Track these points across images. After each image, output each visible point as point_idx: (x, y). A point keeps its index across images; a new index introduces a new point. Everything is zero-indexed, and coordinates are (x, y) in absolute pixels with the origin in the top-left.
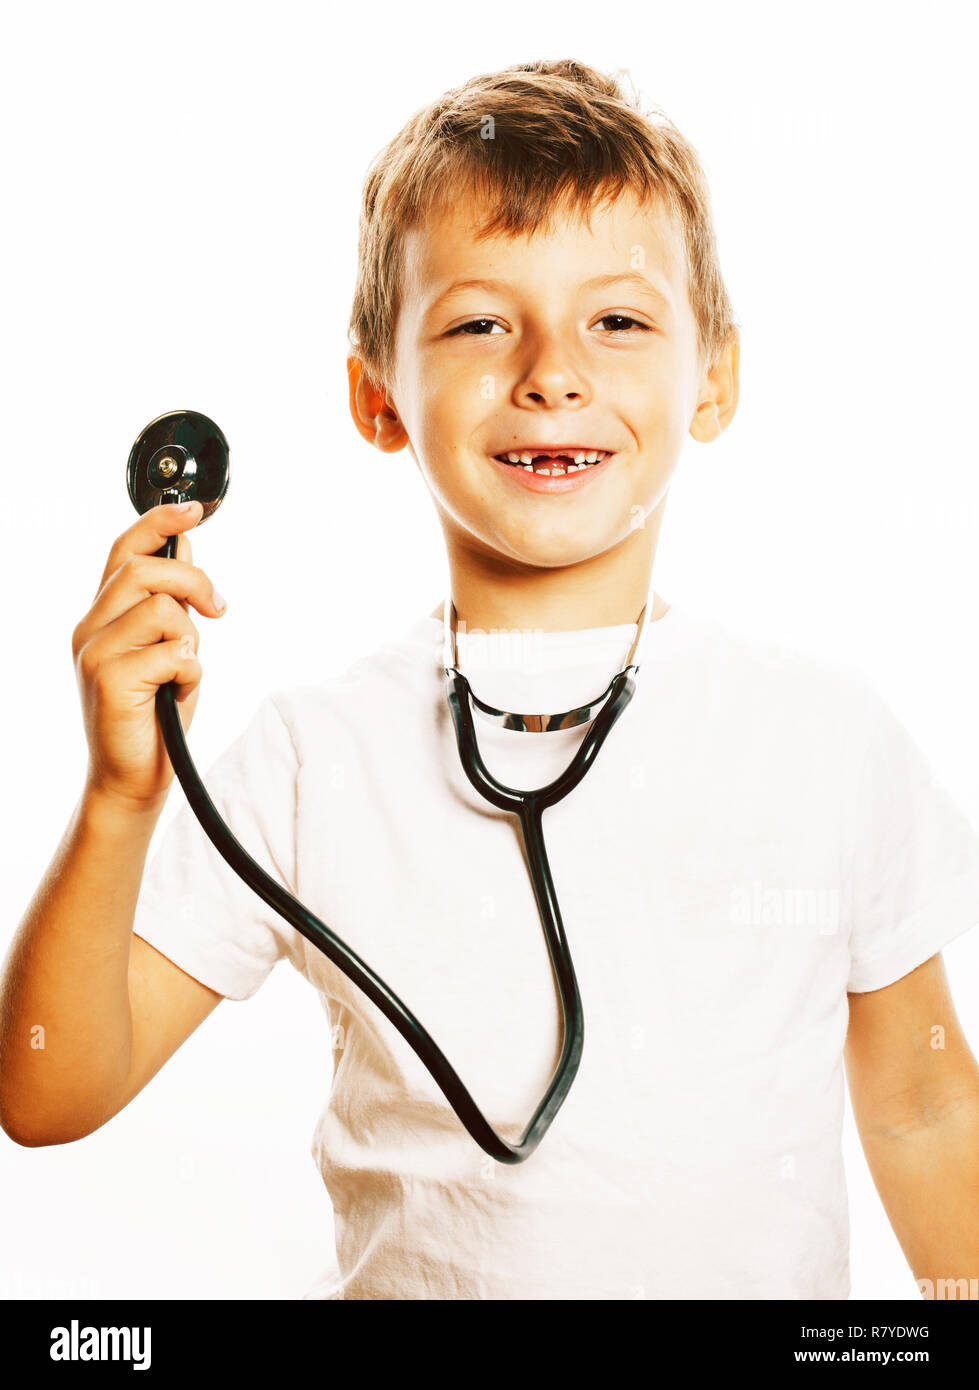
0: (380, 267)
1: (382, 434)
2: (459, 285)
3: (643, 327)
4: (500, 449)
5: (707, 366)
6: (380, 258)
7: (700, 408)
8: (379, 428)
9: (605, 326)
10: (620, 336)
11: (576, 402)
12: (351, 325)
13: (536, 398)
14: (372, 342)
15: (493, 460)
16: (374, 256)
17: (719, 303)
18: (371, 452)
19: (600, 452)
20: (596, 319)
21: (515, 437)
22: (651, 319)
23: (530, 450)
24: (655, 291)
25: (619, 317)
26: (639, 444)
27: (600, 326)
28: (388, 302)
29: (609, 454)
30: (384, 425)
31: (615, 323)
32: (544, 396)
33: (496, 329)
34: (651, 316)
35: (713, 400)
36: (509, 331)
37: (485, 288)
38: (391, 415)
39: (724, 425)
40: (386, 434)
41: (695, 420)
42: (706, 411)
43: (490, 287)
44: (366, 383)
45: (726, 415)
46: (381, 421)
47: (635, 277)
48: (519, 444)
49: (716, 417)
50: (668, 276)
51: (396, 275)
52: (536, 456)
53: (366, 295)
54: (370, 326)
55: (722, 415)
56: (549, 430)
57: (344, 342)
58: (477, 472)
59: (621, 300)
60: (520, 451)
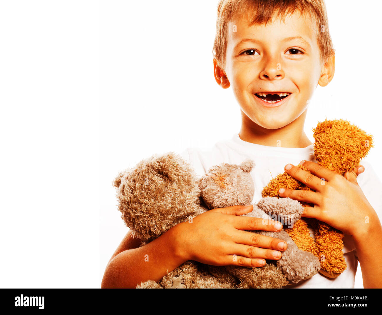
0: (221, 32)
1: (222, 83)
2: (244, 40)
3: (302, 53)
4: (256, 92)
5: (324, 63)
6: (221, 29)
7: (322, 76)
8: (222, 81)
9: (290, 53)
10: (295, 56)
11: (280, 78)
12: (214, 49)
13: (266, 76)
14: (219, 54)
15: (254, 95)
16: (220, 28)
17: (328, 43)
18: (219, 87)
19: (287, 93)
20: (287, 50)
21: (261, 89)
22: (304, 50)
23: (265, 93)
24: (306, 42)
25: (294, 49)
26: (299, 90)
27: (288, 52)
28: (223, 43)
29: (290, 93)
30: (223, 81)
31: (293, 51)
32: (269, 76)
33: (256, 53)
34: (305, 49)
35: (326, 73)
36: (260, 54)
37: (252, 42)
38: (225, 77)
39: (330, 81)
40: (223, 83)
41: (320, 79)
42: (324, 77)
43: (254, 41)
44: (218, 67)
45: (330, 77)
46: (222, 79)
47: (299, 37)
48: (262, 91)
49: (327, 79)
50: (310, 37)
51: (226, 35)
52: (267, 94)
53: (217, 40)
54: (219, 50)
55: (328, 78)
56: (271, 87)
57: (211, 55)
58: (249, 99)
59: (295, 44)
60: (262, 93)
